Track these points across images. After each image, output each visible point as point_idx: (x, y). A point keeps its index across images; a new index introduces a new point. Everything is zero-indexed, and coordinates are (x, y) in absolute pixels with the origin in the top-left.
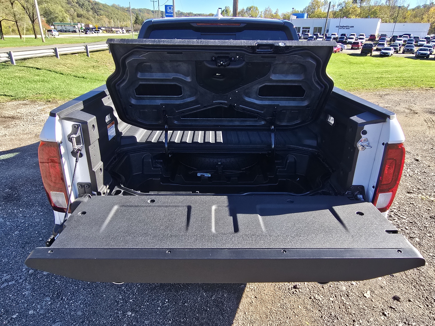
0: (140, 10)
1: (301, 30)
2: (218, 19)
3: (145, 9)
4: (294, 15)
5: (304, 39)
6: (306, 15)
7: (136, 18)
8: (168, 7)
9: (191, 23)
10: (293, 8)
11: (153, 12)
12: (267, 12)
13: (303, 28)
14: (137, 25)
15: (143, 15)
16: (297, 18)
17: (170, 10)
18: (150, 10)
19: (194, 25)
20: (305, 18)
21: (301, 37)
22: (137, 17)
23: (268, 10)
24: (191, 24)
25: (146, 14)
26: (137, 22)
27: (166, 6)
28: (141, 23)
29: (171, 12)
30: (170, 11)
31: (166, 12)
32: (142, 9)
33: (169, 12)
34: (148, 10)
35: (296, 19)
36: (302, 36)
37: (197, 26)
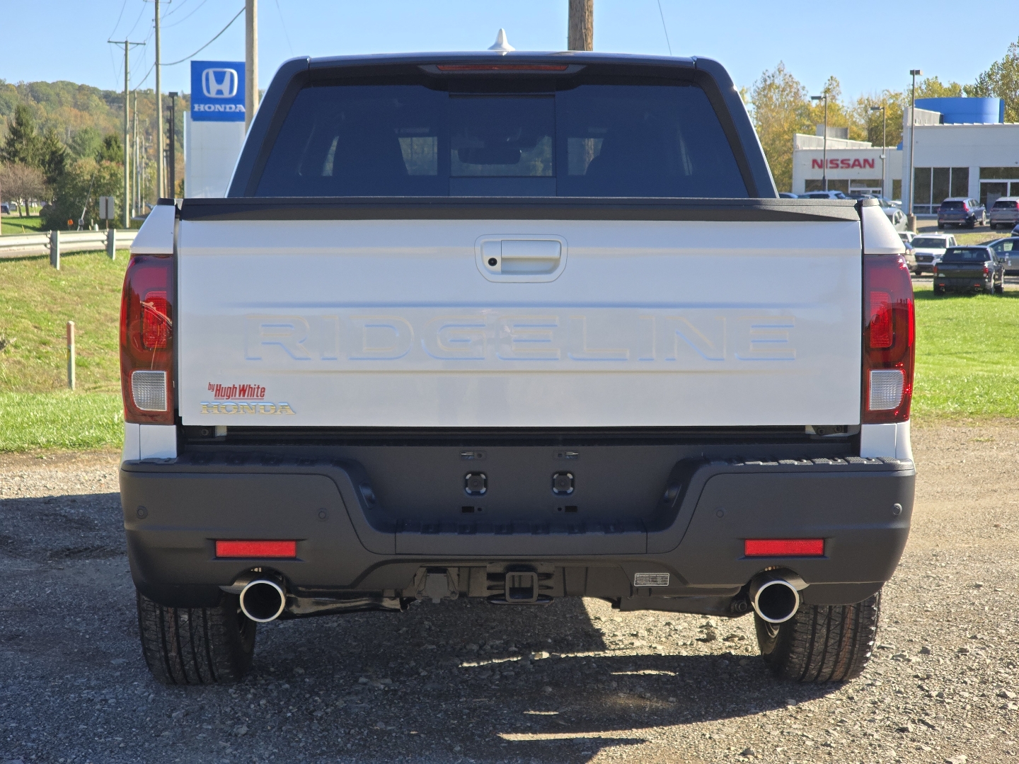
0: (35, 91)
1: (974, 183)
2: (500, 54)
3: (67, 85)
4: (925, 103)
5: (994, 227)
6: (994, 104)
7: (14, 132)
8: (211, 71)
9: (421, 64)
10: (913, 73)
11: (109, 98)
12: (775, 96)
13: (985, 172)
14: (19, 165)
15: (53, 116)
16: (942, 121)
17: (220, 87)
18: (94, 91)
19: (432, 70)
20: (993, 118)
21: (974, 218)
22: (20, 123)
23: (779, 81)
24: (421, 67)
25: (69, 112)
26: (16, 153)
27: (198, 68)
28: (43, 155)
29: (226, 95)
30: (220, 92)
31: (197, 95)
32: (47, 85)
33: (213, 94)
34: (81, 88)
35: (937, 124)
36: (979, 213)
37: (440, 72)
